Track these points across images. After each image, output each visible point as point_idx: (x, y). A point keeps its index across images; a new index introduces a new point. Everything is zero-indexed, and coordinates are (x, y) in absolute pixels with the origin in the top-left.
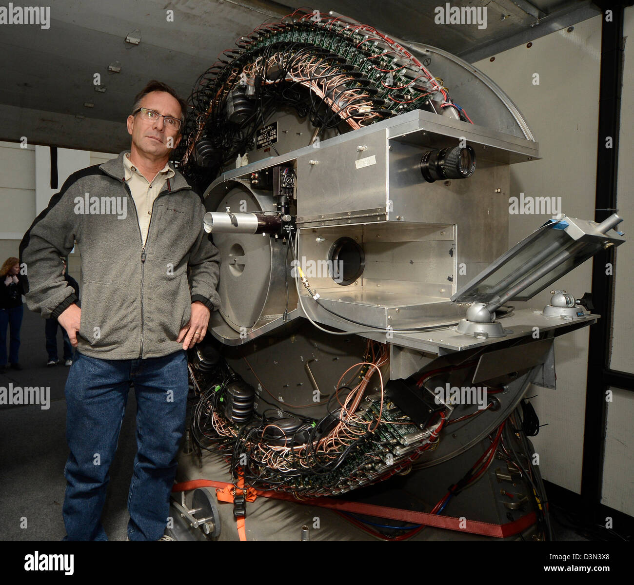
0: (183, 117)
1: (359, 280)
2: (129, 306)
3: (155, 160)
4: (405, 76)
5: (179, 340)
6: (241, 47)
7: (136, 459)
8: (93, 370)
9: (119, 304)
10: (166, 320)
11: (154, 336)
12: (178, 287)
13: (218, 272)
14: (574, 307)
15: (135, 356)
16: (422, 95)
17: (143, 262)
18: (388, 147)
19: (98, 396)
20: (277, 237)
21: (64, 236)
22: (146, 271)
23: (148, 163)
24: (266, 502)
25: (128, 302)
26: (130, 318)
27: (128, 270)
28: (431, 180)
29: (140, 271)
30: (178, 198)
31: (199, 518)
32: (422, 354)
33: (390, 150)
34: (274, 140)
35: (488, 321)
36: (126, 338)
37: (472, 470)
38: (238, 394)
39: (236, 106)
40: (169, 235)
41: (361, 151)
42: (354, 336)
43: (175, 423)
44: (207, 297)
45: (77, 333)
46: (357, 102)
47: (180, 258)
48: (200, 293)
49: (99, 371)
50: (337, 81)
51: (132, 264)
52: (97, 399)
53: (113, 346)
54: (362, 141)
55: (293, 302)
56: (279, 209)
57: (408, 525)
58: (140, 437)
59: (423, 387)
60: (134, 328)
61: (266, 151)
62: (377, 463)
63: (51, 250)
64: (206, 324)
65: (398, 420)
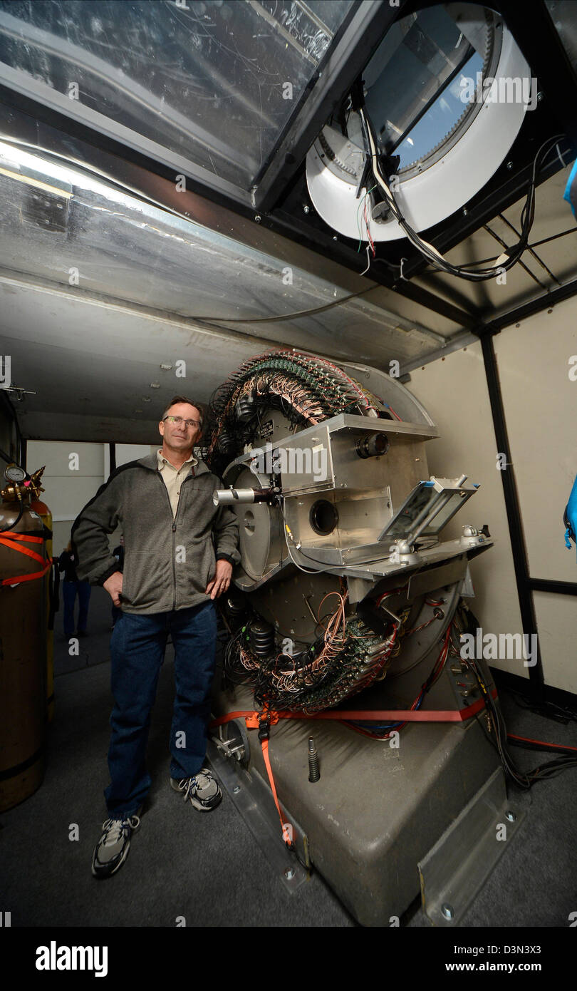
0: (201, 420)
1: (335, 530)
2: (163, 569)
3: (182, 452)
4: (340, 390)
5: (207, 592)
6: (242, 370)
7: (176, 701)
8: (134, 625)
9: (154, 567)
10: (194, 576)
11: (184, 591)
12: (204, 549)
13: (237, 534)
14: (477, 535)
15: (169, 609)
16: (353, 402)
17: (174, 531)
18: (329, 438)
19: (138, 647)
20: (271, 504)
21: (109, 517)
22: (176, 538)
23: (176, 455)
24: (287, 722)
25: (163, 564)
26: (164, 578)
27: (162, 539)
28: (364, 458)
29: (171, 539)
30: (201, 480)
31: (232, 748)
32: (367, 581)
33: (331, 440)
34: (272, 433)
35: (409, 552)
36: (162, 594)
37: (434, 670)
38: (259, 632)
39: (242, 410)
40: (194, 509)
41: (314, 441)
42: (324, 573)
43: (207, 663)
44: (230, 554)
45: (120, 595)
46: (314, 407)
47: (205, 525)
48: (224, 552)
49: (138, 625)
50: (302, 393)
51: (165, 534)
52: (136, 651)
53: (151, 603)
54: (314, 434)
55: (284, 552)
56: (272, 484)
57: (395, 724)
58: (178, 679)
59: (380, 607)
60: (168, 585)
61: (267, 440)
62: (355, 672)
63: (97, 529)
64: (229, 576)
65: (366, 635)
